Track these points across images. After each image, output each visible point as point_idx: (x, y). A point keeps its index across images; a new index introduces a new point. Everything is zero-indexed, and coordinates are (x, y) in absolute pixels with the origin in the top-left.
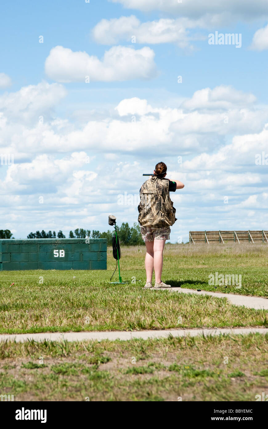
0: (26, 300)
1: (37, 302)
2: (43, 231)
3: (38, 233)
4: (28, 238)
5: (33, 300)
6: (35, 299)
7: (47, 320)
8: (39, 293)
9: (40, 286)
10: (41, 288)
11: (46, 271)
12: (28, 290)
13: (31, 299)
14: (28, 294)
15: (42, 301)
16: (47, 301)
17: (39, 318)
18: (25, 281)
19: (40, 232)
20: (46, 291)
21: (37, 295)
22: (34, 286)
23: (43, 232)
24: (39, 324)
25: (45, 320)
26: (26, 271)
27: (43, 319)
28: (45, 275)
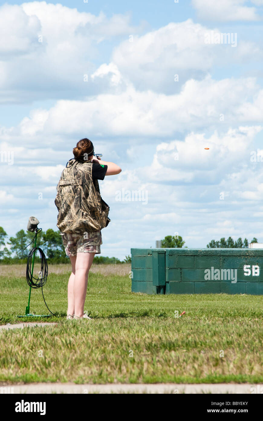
0: (202, 336)
1: (218, 339)
2: (230, 238)
3: (223, 241)
4: (208, 247)
5: (212, 336)
6: (215, 334)
7: (232, 366)
8: (221, 326)
9: (222, 317)
10: (223, 320)
11: (232, 296)
12: (204, 322)
13: (209, 334)
14: (205, 327)
15: (225, 338)
16: (232, 337)
17: (220, 362)
18: (201, 309)
19: (226, 240)
20: (231, 323)
21: (217, 329)
22: (214, 316)
23: (230, 240)
24: (219, 370)
25: (229, 365)
26: (203, 295)
27: (225, 363)
28: (231, 301)
